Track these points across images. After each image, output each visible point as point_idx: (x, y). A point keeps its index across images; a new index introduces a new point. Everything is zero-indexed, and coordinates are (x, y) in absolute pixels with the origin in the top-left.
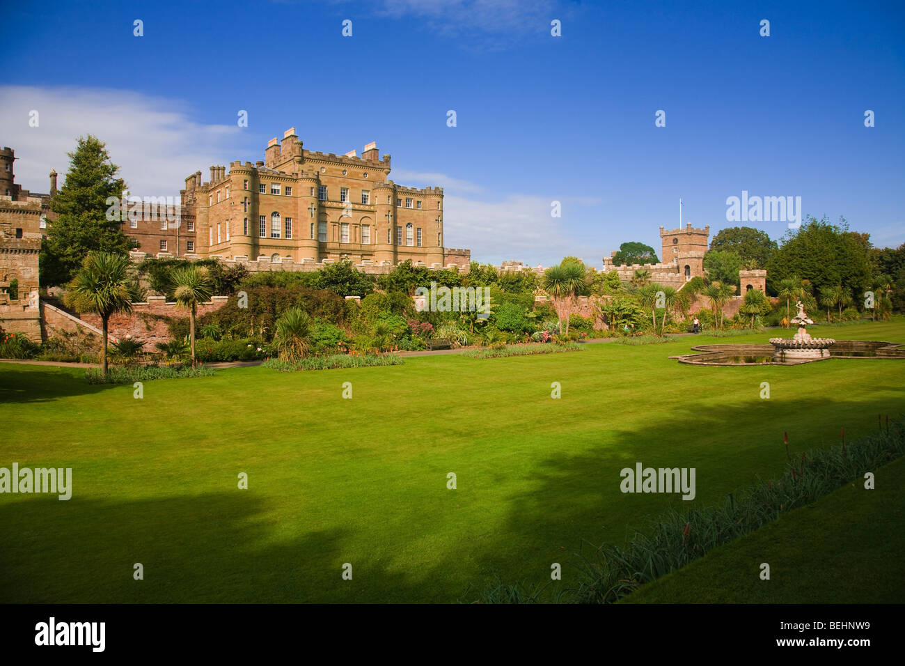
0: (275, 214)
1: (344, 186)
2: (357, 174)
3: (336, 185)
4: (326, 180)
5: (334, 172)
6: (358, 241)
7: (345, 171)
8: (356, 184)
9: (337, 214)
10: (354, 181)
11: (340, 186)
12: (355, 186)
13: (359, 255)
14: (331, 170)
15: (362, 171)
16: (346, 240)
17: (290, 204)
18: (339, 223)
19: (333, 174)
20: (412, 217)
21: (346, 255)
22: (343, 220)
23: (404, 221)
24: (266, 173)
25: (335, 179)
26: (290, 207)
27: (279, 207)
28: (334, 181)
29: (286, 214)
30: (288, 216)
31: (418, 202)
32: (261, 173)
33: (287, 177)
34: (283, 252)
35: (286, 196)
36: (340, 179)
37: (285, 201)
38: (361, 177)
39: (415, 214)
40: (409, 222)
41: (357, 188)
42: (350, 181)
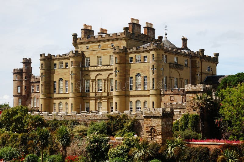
0: (61, 79)
1: (99, 55)
2: (106, 45)
3: (94, 55)
4: (89, 54)
5: (93, 47)
6: (106, 91)
7: (99, 45)
8: (106, 52)
9: (95, 74)
10: (105, 50)
11: (96, 56)
12: (106, 53)
13: (106, 99)
14: (91, 47)
15: (110, 43)
17: (67, 72)
18: (95, 80)
19: (93, 49)
20: (139, 69)
21: (99, 100)
22: (98, 77)
23: (134, 72)
24: (56, 57)
25: (94, 52)
26: (67, 74)
27: (62, 75)
28: (93, 53)
29: (65, 78)
30: (66, 80)
31: (146, 57)
32: (54, 58)
33: (65, 57)
34: (64, 101)
35: (66, 68)
36: (97, 51)
37: (65, 71)
38: (109, 47)
39: (142, 66)
40: (138, 73)
41: (106, 55)
42: (102, 51)
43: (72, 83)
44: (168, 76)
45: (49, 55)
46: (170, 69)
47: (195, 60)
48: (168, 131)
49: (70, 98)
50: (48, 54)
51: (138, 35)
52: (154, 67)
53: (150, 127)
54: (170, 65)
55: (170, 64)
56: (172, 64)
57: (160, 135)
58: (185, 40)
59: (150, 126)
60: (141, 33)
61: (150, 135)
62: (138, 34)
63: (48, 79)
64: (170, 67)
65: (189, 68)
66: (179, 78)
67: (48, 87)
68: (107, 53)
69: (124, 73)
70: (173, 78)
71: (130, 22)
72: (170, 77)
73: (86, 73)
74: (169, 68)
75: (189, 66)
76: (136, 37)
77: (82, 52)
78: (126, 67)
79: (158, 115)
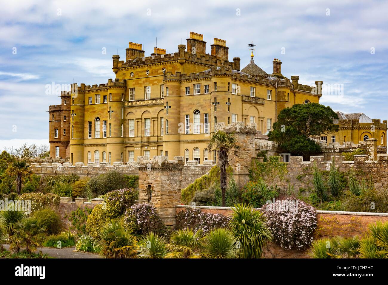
0: (97, 119)
1: (147, 84)
2: (156, 71)
4: (134, 83)
5: (139, 74)
6: (156, 134)
7: (148, 70)
8: (155, 80)
9: (140, 111)
10: (154, 78)
12: (155, 82)
13: (154, 146)
14: (137, 73)
15: (161, 67)
16: (147, 134)
17: (104, 109)
18: (141, 119)
19: (139, 77)
20: (198, 103)
21: (146, 147)
22: (146, 115)
23: (191, 108)
24: (92, 88)
25: (140, 80)
26: (106, 111)
27: (99, 113)
28: (140, 82)
29: (103, 118)
30: (104, 119)
31: (206, 86)
32: (89, 89)
33: (103, 87)
34: (101, 149)
35: (103, 103)
36: (144, 79)
37: (103, 107)
38: (160, 73)
39: (202, 99)
40: (196, 108)
41: (156, 84)
42: (151, 79)
43: (110, 124)
44: (240, 114)
45: (83, 85)
46: (243, 103)
47: (283, 91)
48: (172, 190)
49: (108, 145)
50: (81, 84)
51: (201, 56)
52: (216, 101)
53: (147, 184)
54: (242, 98)
55: (242, 96)
56: (246, 96)
57: (159, 195)
58: (277, 64)
59: (146, 182)
60: (207, 53)
61: (145, 196)
62: (202, 54)
63: (82, 119)
64: (243, 101)
65: (274, 103)
66: (257, 116)
67: (80, 130)
68: (157, 82)
69: (178, 109)
70: (247, 116)
71: (189, 38)
72: (243, 115)
73: (129, 110)
74: (241, 102)
75: (275, 100)
76: (198, 59)
77: (125, 81)
78: (179, 101)
79: (156, 167)
